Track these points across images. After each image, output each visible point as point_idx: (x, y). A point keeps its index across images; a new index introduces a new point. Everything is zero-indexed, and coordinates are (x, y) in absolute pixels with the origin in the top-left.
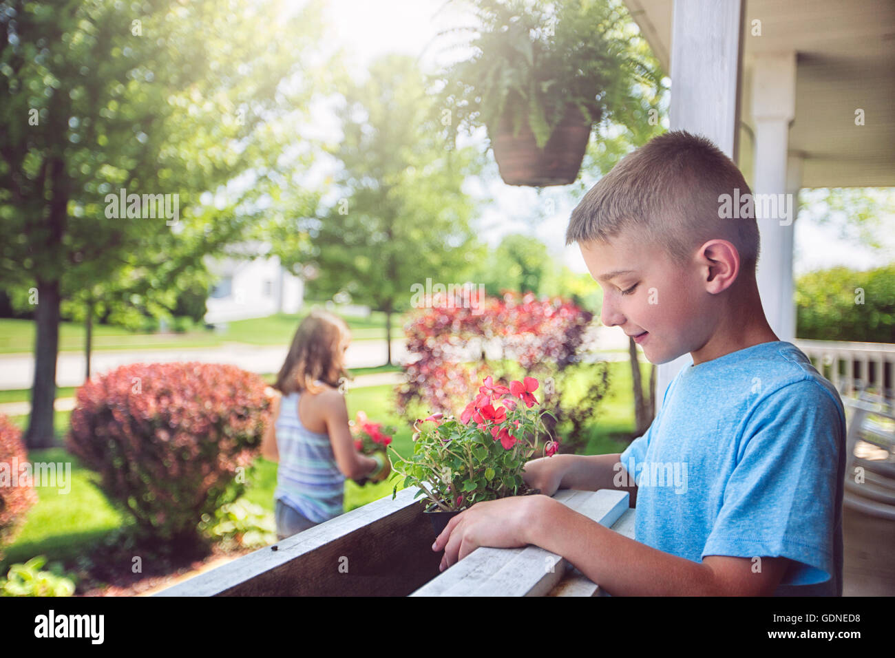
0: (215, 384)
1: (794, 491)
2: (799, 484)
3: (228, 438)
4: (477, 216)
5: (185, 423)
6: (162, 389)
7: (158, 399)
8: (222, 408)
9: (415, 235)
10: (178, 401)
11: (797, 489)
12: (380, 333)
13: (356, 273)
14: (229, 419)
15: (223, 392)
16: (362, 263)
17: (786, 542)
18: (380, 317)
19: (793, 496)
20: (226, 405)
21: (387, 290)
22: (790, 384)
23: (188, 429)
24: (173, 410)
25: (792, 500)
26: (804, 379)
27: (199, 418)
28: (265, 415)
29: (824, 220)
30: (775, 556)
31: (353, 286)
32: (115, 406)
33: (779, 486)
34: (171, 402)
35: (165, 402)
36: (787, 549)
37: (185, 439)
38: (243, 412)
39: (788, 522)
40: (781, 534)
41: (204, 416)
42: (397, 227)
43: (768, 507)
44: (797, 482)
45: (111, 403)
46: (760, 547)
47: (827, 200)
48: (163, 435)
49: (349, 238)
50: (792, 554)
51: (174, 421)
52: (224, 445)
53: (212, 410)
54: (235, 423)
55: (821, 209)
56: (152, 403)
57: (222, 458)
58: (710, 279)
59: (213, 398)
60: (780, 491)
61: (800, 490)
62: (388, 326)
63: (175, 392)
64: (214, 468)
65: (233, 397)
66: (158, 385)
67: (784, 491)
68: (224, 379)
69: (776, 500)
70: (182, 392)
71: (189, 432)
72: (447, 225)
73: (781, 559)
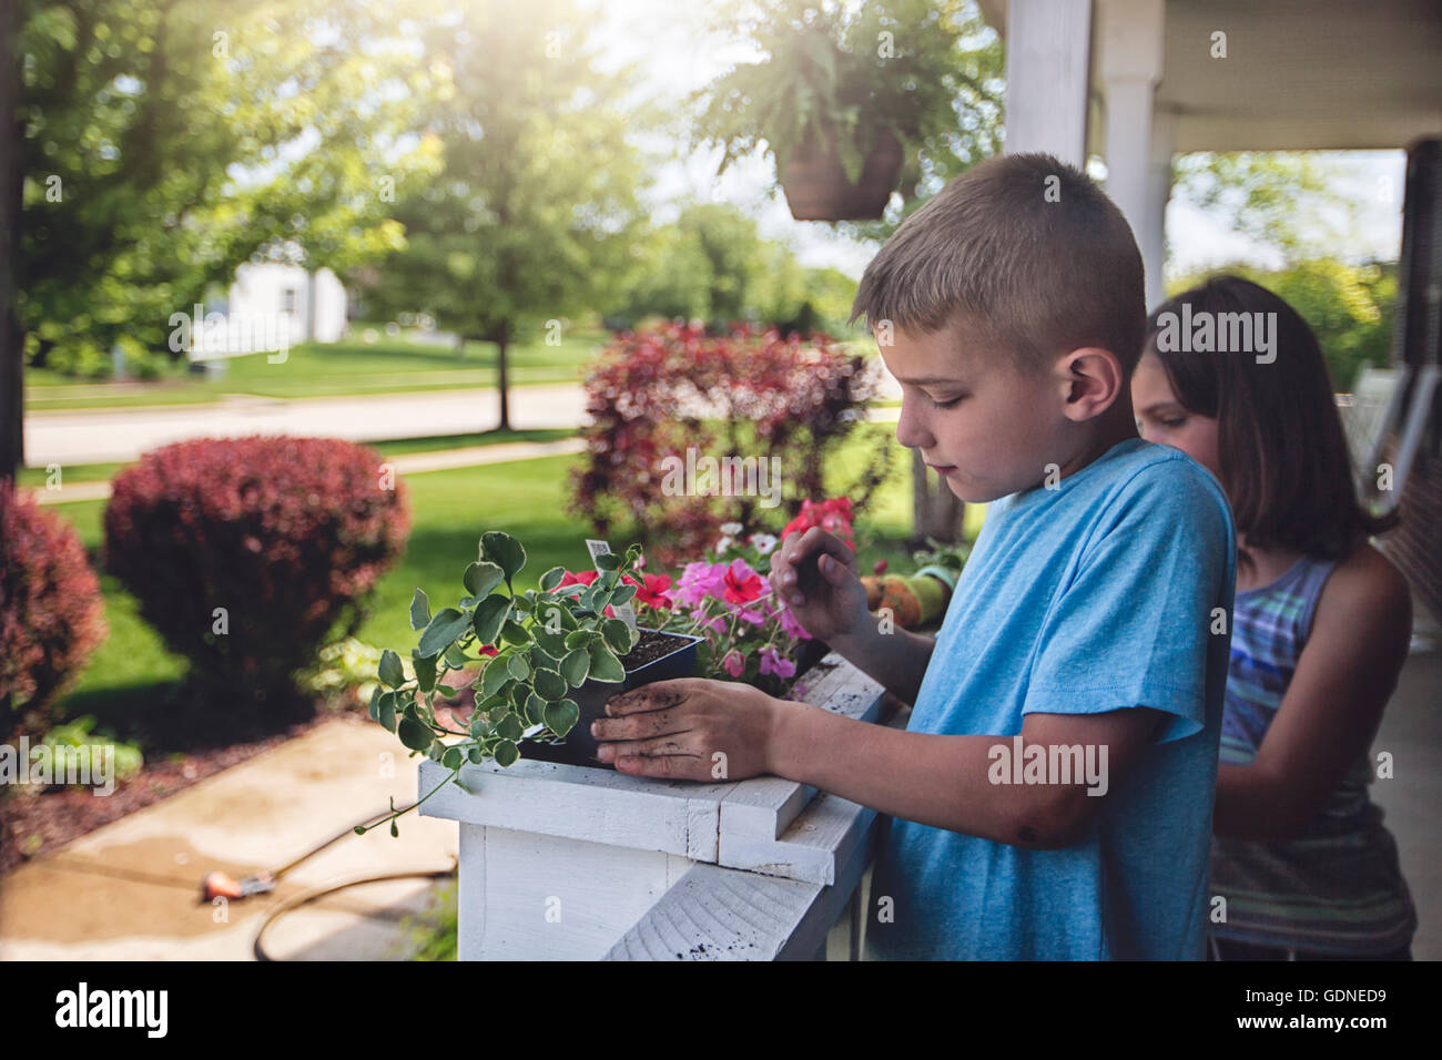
0: (322, 468)
1: (1159, 618)
2: (1166, 607)
3: (343, 547)
4: (648, 183)
5: (284, 527)
6: (244, 478)
7: (243, 491)
8: (334, 504)
9: (548, 215)
10: (272, 496)
11: (1164, 614)
12: (489, 375)
13: (449, 278)
14: (344, 519)
15: (334, 480)
16: (462, 264)
17: (1147, 687)
18: (488, 351)
19: (1159, 624)
20: (339, 499)
21: (502, 307)
22: (1150, 465)
23: (288, 534)
24: (266, 508)
25: (1157, 628)
26: (1172, 459)
27: (303, 519)
28: (391, 513)
29: (1211, 200)
30: (1132, 706)
31: (446, 299)
32: (179, 502)
33: (1139, 611)
34: (262, 497)
35: (252, 497)
36: (1148, 697)
37: (284, 550)
38: (362, 509)
39: (1152, 659)
40: (1141, 675)
41: (308, 514)
42: (516, 202)
43: (1124, 641)
44: (1164, 603)
45: (173, 498)
46: (1113, 696)
47: (1215, 169)
48: (253, 545)
49: (438, 222)
50: (1154, 701)
51: (268, 523)
52: (339, 557)
53: (320, 506)
54: (352, 524)
55: (1204, 183)
56: (233, 496)
57: (336, 576)
58: (1072, 399)
59: (321, 489)
60: (1141, 618)
61: (1169, 614)
62: (502, 365)
63: (265, 483)
64: (325, 590)
65: (347, 487)
66: (240, 472)
67: (1146, 618)
68: (334, 461)
69: (1135, 630)
70: (275, 480)
71: (289, 539)
72: (599, 198)
73: (1140, 710)
